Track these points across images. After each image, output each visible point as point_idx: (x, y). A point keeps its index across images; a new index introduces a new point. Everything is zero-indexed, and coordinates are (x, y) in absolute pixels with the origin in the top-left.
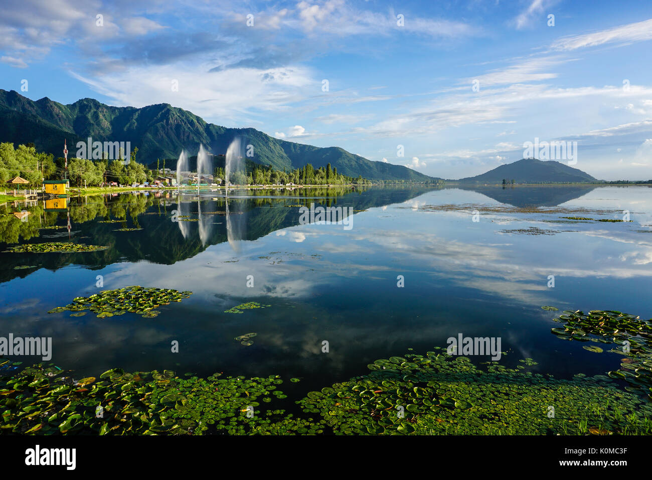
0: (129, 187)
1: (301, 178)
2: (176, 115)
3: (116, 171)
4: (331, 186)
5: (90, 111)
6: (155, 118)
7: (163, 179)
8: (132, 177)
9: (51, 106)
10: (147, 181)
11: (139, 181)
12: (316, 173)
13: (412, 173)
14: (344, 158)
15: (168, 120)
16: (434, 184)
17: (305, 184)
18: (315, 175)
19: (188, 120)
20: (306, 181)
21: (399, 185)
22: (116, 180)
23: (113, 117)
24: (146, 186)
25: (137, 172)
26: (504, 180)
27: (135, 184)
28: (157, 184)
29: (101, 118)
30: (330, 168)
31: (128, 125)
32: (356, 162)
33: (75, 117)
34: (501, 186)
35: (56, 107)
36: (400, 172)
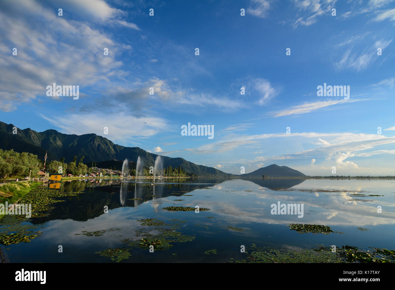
0: (77, 177)
1: (166, 173)
2: (98, 140)
3: (71, 168)
4: (181, 177)
5: (52, 136)
6: (87, 141)
7: (95, 173)
8: (80, 171)
9: (31, 133)
10: (87, 174)
11: (83, 173)
12: (173, 170)
13: (218, 171)
14: (184, 163)
15: (94, 141)
16: (228, 177)
17: (168, 176)
18: (173, 172)
19: (104, 142)
20: (168, 175)
21: (211, 177)
22: (71, 173)
23: (64, 140)
24: (86, 176)
25: (83, 169)
26: (263, 175)
27: (81, 175)
28: (92, 175)
29: (57, 140)
30: (180, 168)
31: (72, 144)
32: (190, 165)
33: (43, 138)
34: (262, 178)
35: (33, 133)
36: (212, 171)
